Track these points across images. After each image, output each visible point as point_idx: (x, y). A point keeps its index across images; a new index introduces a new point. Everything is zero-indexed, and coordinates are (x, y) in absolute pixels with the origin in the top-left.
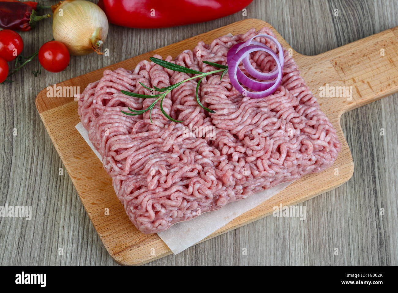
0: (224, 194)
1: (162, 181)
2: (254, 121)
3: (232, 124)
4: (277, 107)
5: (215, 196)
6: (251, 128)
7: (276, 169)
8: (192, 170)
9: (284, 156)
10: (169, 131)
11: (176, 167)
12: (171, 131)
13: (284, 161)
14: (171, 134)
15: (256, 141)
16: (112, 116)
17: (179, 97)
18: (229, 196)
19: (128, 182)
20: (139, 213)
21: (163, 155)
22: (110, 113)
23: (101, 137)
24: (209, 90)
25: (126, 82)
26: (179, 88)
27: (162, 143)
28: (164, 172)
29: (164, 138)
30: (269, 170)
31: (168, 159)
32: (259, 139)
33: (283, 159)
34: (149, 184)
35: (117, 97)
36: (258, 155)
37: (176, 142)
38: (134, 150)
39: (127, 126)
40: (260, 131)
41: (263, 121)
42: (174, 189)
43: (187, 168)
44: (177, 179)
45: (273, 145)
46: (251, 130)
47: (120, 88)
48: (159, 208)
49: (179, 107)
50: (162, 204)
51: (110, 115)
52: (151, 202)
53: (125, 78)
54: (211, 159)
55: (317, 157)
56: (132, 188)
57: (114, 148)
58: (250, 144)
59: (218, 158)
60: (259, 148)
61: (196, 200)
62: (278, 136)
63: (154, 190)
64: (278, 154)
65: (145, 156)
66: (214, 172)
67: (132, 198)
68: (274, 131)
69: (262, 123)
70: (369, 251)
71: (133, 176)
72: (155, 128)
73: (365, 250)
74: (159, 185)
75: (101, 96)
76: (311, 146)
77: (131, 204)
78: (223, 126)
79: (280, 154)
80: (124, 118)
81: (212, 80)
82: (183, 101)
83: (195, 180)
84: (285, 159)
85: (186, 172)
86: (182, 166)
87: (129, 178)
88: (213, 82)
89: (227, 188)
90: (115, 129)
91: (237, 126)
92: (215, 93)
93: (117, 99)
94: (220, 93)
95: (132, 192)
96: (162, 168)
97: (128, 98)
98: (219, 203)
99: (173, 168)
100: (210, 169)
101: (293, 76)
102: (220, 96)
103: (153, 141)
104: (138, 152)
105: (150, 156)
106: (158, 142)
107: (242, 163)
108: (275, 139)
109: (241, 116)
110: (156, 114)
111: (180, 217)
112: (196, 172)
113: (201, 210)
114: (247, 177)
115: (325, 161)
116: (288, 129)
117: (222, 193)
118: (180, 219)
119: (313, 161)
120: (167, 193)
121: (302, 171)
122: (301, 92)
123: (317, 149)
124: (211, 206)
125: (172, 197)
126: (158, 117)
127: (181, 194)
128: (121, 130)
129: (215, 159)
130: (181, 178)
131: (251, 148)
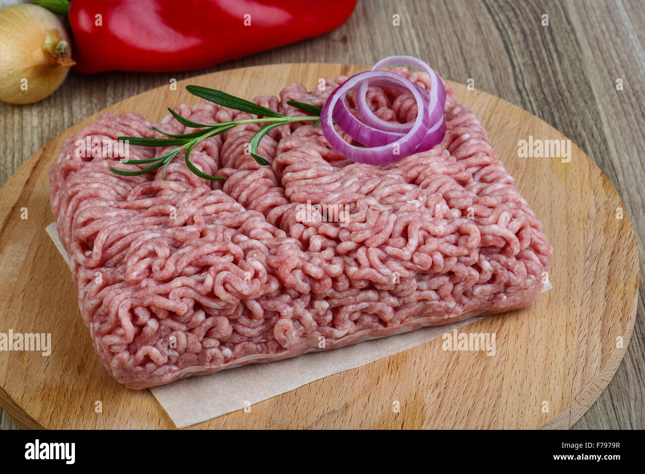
0: (287, 311)
1: (156, 267)
2: (365, 189)
3: (320, 191)
4: (419, 173)
5: (269, 315)
6: (358, 198)
7: (396, 265)
8: (225, 254)
9: (413, 242)
10: (192, 195)
11: (190, 245)
12: (196, 195)
13: (414, 253)
14: (195, 199)
16: (91, 174)
17: (231, 155)
21: (169, 230)
22: (89, 170)
24: (288, 144)
25: (136, 130)
26: (232, 141)
28: (163, 253)
29: (180, 206)
30: (384, 266)
31: (178, 235)
32: (368, 213)
33: (413, 249)
34: (130, 269)
36: (360, 237)
37: (201, 211)
38: (116, 222)
39: (118, 194)
42: (177, 282)
44: (183, 266)
45: (395, 224)
46: (356, 202)
47: (121, 134)
48: (143, 316)
49: (227, 171)
50: (148, 308)
51: (87, 172)
52: (128, 303)
53: (134, 122)
54: (265, 242)
55: (494, 265)
56: (99, 286)
57: (80, 219)
59: (280, 240)
60: (364, 225)
61: (222, 312)
62: (407, 211)
63: (137, 282)
64: (402, 240)
65: (136, 232)
66: (263, 259)
67: (98, 301)
68: (402, 203)
69: (382, 191)
71: (109, 269)
72: (170, 192)
74: (150, 275)
76: (476, 234)
78: (302, 195)
79: (407, 241)
80: (115, 180)
81: (301, 131)
82: (238, 162)
83: (220, 266)
84: (417, 249)
85: (208, 255)
86: (201, 243)
88: (300, 134)
89: (293, 298)
90: (92, 191)
91: (328, 195)
92: (300, 147)
94: (309, 149)
95: (98, 292)
96: (159, 244)
99: (182, 248)
100: (258, 254)
101: (469, 139)
102: (307, 152)
103: (155, 209)
104: (123, 225)
105: (145, 232)
106: (167, 211)
107: (329, 253)
108: (401, 215)
109: (342, 180)
110: (175, 172)
111: (197, 354)
112: (229, 258)
113: (243, 348)
114: (335, 280)
115: (514, 278)
116: (431, 203)
117: (282, 307)
118: (196, 357)
119: (486, 272)
120: (163, 288)
121: (465, 294)
122: (483, 166)
123: (492, 244)
124: (264, 341)
125: (171, 296)
126: (179, 178)
127: (191, 291)
128: (103, 194)
129: (272, 242)
130: (197, 266)
131: (349, 228)
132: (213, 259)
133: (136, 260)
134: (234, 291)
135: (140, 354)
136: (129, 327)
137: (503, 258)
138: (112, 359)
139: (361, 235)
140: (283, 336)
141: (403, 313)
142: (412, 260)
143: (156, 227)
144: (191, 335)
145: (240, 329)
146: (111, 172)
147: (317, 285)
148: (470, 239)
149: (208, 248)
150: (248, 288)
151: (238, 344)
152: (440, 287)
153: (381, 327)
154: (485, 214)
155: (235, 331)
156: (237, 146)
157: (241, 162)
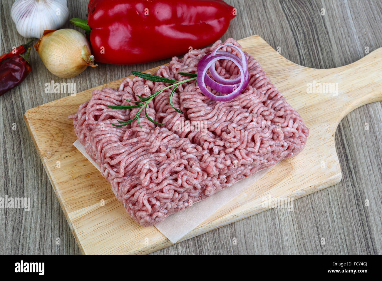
0: (210, 184)
1: (154, 177)
2: (229, 118)
3: (210, 123)
4: (247, 104)
5: (202, 186)
6: (227, 124)
7: (253, 156)
8: (180, 165)
9: (258, 144)
10: (155, 135)
11: (165, 164)
12: (157, 134)
13: (259, 149)
14: (157, 137)
15: (232, 134)
17: (161, 106)
18: (215, 186)
19: (124, 183)
20: (137, 208)
21: (152, 156)
23: (97, 148)
24: (186, 97)
25: (113, 98)
26: (160, 98)
27: (150, 146)
28: (155, 170)
29: (151, 141)
30: (247, 158)
31: (157, 158)
32: (235, 132)
33: (258, 147)
34: (143, 181)
35: (107, 112)
36: (236, 146)
37: (162, 143)
38: (126, 155)
39: (118, 136)
40: (234, 125)
41: (236, 116)
42: (165, 183)
43: (174, 164)
44: (166, 174)
45: (248, 136)
46: (227, 126)
47: (108, 104)
48: (154, 201)
49: (162, 114)
50: (156, 198)
52: (146, 197)
53: (111, 95)
54: (194, 154)
55: (288, 143)
56: (128, 188)
57: (108, 155)
58: (227, 137)
59: (201, 152)
60: (235, 140)
61: (186, 191)
62: (251, 128)
63: (148, 186)
64: (253, 143)
65: (137, 159)
66: (198, 165)
67: (130, 196)
68: (247, 124)
69: (236, 119)
70: (349, 207)
71: (128, 177)
72: (143, 134)
73: (344, 206)
74: (152, 181)
75: (92, 113)
76: (281, 133)
77: (130, 202)
79: (255, 143)
80: (115, 129)
81: (188, 88)
82: (164, 109)
83: (182, 173)
84: (260, 147)
85: (174, 167)
86: (169, 162)
87: (125, 180)
88: (188, 90)
89: (212, 178)
90: (108, 139)
91: (214, 124)
92: (192, 98)
93: (107, 113)
94: (196, 98)
95: (128, 191)
96: (152, 166)
97: (116, 112)
98: (207, 193)
99: (162, 165)
100: (195, 162)
101: (259, 77)
102: (196, 101)
103: (141, 144)
104: (130, 156)
105: (141, 158)
106: (147, 145)
107: (223, 155)
108: (249, 131)
109: (217, 115)
110: (142, 122)
111: (174, 209)
112: (183, 166)
114: (228, 167)
115: (296, 146)
116: (259, 121)
117: (208, 183)
119: (286, 146)
120: (160, 187)
121: (277, 157)
122: (268, 89)
123: (288, 135)
124: (200, 196)
125: (164, 190)
126: (144, 125)
127: (172, 187)
128: (113, 139)
129: (198, 154)
130: (170, 173)
131: (229, 141)
132: (178, 169)
133: (144, 176)
134: (191, 184)
135: (154, 216)
136: (149, 207)
137: (292, 140)
142: (259, 152)
144: (173, 203)
145: (192, 195)
146: (112, 126)
147: (222, 171)
150: (198, 182)
151: (190, 200)
152: (268, 157)
153: (245, 178)
154: (282, 122)
155: (189, 196)
156: (163, 101)
157: (166, 109)
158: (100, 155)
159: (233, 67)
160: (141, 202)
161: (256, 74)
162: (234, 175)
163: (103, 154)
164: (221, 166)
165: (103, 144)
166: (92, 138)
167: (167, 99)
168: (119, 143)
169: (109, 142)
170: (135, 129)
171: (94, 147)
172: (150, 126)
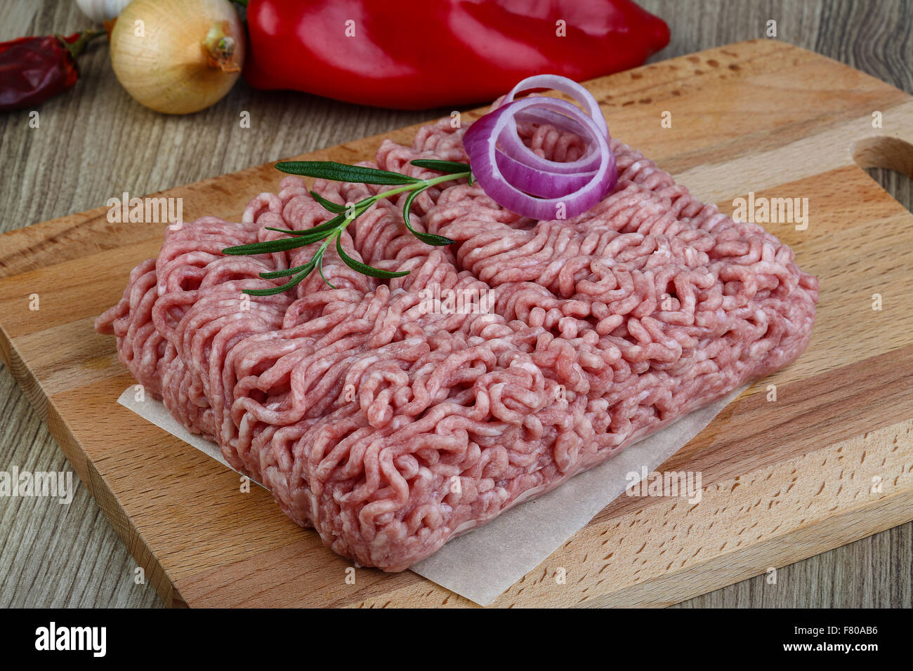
0: (567, 422)
1: (402, 400)
2: (587, 248)
3: (533, 263)
4: (630, 219)
5: (547, 430)
6: (586, 261)
7: (680, 334)
8: (473, 364)
9: (690, 300)
10: (381, 300)
11: (428, 362)
12: (384, 301)
13: (695, 313)
14: (387, 306)
15: (608, 280)
17: (377, 244)
19: (309, 435)
20: (361, 493)
21: (381, 351)
22: (214, 298)
23: (205, 361)
24: (448, 214)
25: (232, 236)
26: (371, 225)
27: (371, 328)
28: (400, 379)
29: (373, 316)
30: (666, 338)
31: (401, 352)
32: (615, 276)
33: (692, 309)
34: (371, 410)
35: (217, 266)
36: (627, 307)
37: (405, 318)
38: (303, 355)
39: (266, 323)
40: (609, 262)
41: (608, 243)
42: (438, 413)
44: (436, 390)
45: (655, 282)
46: (588, 267)
47: (221, 247)
48: (411, 466)
49: (385, 264)
50: (416, 455)
51: (211, 302)
52: (387, 455)
53: (225, 227)
54: (511, 338)
55: (769, 313)
56: (325, 442)
57: (247, 363)
58: (596, 288)
59: (525, 332)
60: (622, 292)
61: (500, 440)
62: (659, 265)
63: (387, 424)
64: (675, 301)
65: (337, 362)
66: (528, 358)
67: (335, 463)
68: (644, 257)
69: (609, 247)
71: (316, 420)
72: (342, 305)
74: (398, 412)
75: (177, 271)
76: (749, 275)
77: (334, 484)
78: (513, 272)
79: (681, 302)
80: (254, 304)
81: (449, 195)
82: (389, 252)
83: (488, 378)
84: (697, 309)
85: (458, 368)
86: (440, 357)
87: (308, 428)
88: (451, 199)
90: (239, 325)
91: (547, 265)
92: (467, 215)
93: (221, 268)
94: (479, 214)
95: (325, 454)
96: (391, 369)
97: (249, 262)
98: (560, 457)
99: (418, 368)
100: (516, 353)
101: (642, 169)
102: (480, 219)
103: (344, 328)
104: (316, 357)
105: (349, 360)
106: (360, 327)
107: (591, 337)
108: (656, 270)
109: (550, 244)
110: (333, 277)
111: (471, 504)
112: (481, 368)
113: (520, 482)
114: (614, 368)
115: (791, 325)
116: (677, 249)
117: (561, 417)
118: (469, 508)
119: (762, 324)
120: (425, 423)
121: (741, 359)
122: (674, 199)
123: (765, 286)
124: (540, 468)
125: (439, 429)
126: (341, 284)
127: (462, 420)
128: (254, 326)
129: (518, 336)
130: (447, 387)
131: (603, 298)
132: (469, 373)
133: (371, 396)
134: (519, 405)
135: (418, 518)
137: (778, 302)
138: (375, 536)
139: (628, 304)
140: (566, 456)
141: (681, 397)
142: (695, 324)
143: (353, 352)
144: (466, 479)
145: (518, 458)
147: (597, 378)
148: (746, 284)
149: (456, 360)
150: (537, 399)
151: (513, 479)
152: (718, 354)
153: (658, 421)
154: (742, 251)
155: (510, 463)
156: (382, 230)
157: (395, 249)
158: (218, 377)
159: (564, 147)
160: (375, 469)
161: (631, 165)
162: (632, 401)
163: (227, 370)
164: (595, 361)
165: (227, 341)
166: (186, 336)
167: (392, 223)
168: (275, 334)
169: (244, 333)
170: (314, 298)
171: (195, 362)
172: (357, 288)
